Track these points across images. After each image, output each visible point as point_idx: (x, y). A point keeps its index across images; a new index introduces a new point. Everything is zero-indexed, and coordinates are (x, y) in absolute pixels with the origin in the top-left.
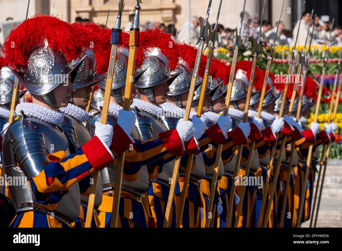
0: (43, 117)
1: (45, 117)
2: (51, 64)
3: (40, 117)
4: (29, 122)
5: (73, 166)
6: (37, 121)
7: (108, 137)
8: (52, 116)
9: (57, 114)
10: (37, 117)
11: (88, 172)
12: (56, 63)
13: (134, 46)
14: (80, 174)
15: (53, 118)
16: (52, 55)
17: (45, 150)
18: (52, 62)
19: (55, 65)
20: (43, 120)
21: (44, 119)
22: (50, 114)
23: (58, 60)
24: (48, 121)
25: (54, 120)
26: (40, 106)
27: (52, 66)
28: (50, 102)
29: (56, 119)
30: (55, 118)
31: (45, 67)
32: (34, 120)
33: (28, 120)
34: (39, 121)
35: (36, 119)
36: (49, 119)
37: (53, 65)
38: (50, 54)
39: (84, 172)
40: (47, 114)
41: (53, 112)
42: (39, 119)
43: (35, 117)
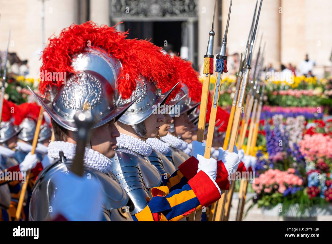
0: (134, 148)
1: (136, 148)
2: (142, 92)
3: (130, 148)
4: (121, 153)
5: (179, 202)
6: (128, 152)
7: (214, 173)
8: (143, 147)
9: (148, 145)
10: (128, 149)
11: (196, 209)
12: (147, 91)
13: (209, 73)
14: (187, 211)
15: (144, 149)
16: (143, 82)
17: (142, 184)
18: (144, 90)
19: (146, 93)
20: (134, 152)
21: (136, 150)
22: (141, 144)
23: (149, 87)
24: (139, 152)
25: (145, 151)
26: (131, 136)
27: (144, 94)
28: (141, 132)
29: (147, 151)
30: (146, 149)
31: (137, 95)
32: (125, 151)
33: (119, 151)
34: (130, 152)
35: (127, 151)
36: (140, 150)
37: (145, 92)
38: (141, 81)
39: (191, 209)
40: (139, 144)
41: (143, 142)
42: (130, 150)
43: (126, 148)
